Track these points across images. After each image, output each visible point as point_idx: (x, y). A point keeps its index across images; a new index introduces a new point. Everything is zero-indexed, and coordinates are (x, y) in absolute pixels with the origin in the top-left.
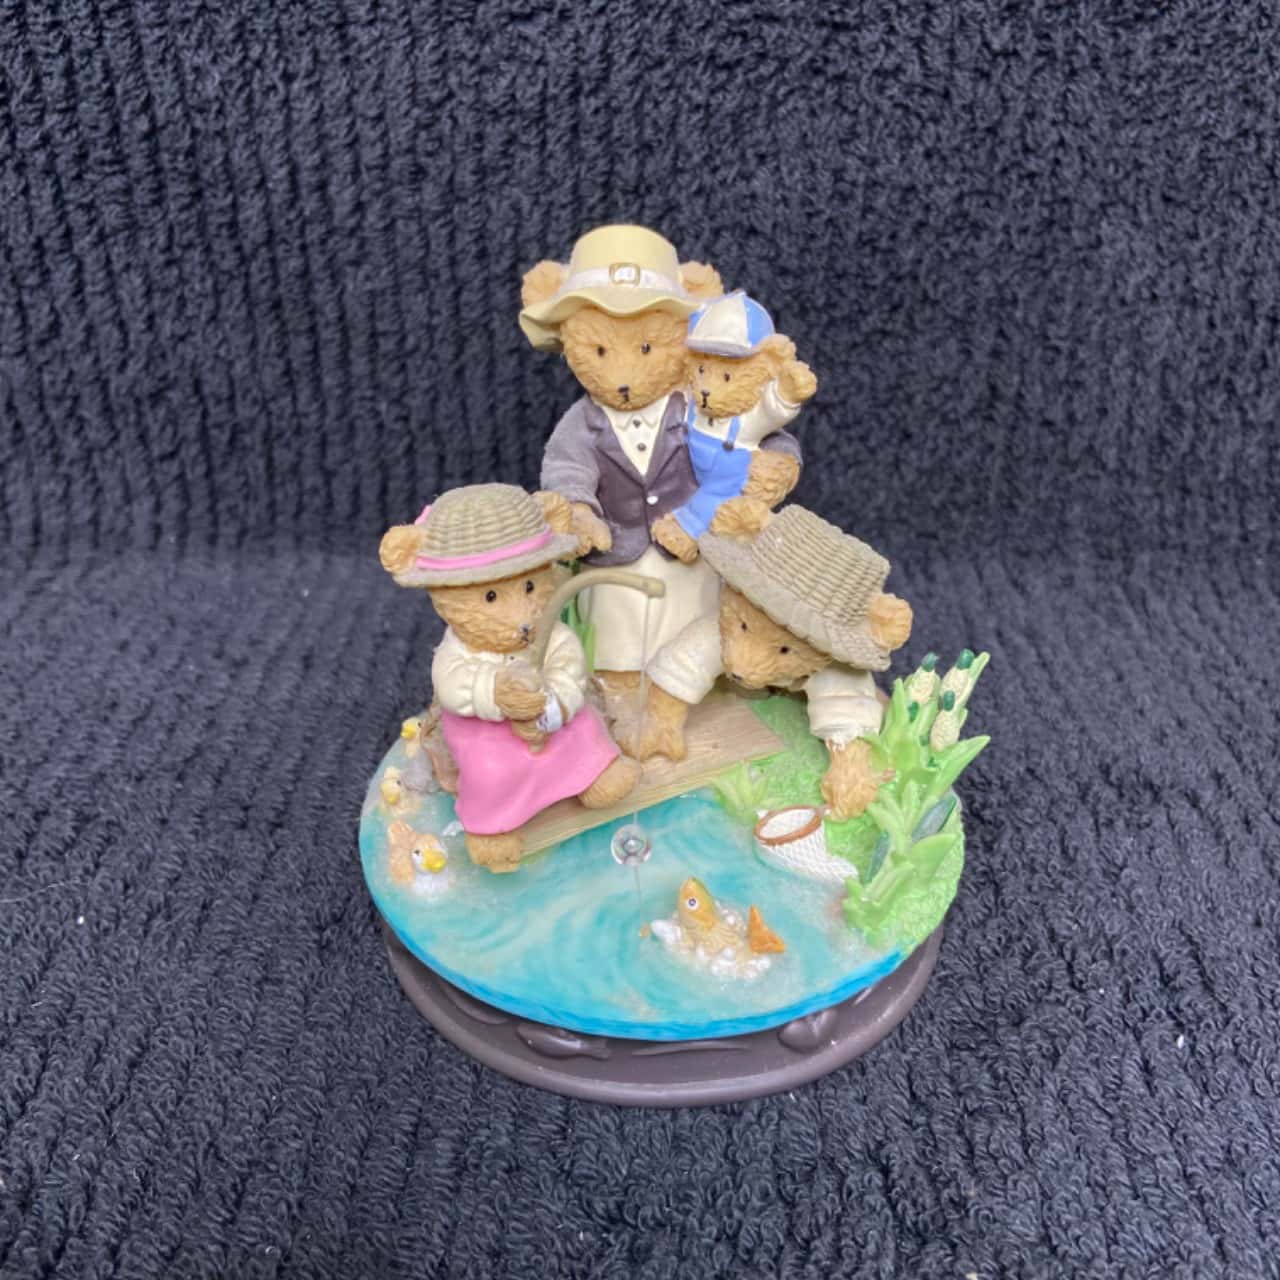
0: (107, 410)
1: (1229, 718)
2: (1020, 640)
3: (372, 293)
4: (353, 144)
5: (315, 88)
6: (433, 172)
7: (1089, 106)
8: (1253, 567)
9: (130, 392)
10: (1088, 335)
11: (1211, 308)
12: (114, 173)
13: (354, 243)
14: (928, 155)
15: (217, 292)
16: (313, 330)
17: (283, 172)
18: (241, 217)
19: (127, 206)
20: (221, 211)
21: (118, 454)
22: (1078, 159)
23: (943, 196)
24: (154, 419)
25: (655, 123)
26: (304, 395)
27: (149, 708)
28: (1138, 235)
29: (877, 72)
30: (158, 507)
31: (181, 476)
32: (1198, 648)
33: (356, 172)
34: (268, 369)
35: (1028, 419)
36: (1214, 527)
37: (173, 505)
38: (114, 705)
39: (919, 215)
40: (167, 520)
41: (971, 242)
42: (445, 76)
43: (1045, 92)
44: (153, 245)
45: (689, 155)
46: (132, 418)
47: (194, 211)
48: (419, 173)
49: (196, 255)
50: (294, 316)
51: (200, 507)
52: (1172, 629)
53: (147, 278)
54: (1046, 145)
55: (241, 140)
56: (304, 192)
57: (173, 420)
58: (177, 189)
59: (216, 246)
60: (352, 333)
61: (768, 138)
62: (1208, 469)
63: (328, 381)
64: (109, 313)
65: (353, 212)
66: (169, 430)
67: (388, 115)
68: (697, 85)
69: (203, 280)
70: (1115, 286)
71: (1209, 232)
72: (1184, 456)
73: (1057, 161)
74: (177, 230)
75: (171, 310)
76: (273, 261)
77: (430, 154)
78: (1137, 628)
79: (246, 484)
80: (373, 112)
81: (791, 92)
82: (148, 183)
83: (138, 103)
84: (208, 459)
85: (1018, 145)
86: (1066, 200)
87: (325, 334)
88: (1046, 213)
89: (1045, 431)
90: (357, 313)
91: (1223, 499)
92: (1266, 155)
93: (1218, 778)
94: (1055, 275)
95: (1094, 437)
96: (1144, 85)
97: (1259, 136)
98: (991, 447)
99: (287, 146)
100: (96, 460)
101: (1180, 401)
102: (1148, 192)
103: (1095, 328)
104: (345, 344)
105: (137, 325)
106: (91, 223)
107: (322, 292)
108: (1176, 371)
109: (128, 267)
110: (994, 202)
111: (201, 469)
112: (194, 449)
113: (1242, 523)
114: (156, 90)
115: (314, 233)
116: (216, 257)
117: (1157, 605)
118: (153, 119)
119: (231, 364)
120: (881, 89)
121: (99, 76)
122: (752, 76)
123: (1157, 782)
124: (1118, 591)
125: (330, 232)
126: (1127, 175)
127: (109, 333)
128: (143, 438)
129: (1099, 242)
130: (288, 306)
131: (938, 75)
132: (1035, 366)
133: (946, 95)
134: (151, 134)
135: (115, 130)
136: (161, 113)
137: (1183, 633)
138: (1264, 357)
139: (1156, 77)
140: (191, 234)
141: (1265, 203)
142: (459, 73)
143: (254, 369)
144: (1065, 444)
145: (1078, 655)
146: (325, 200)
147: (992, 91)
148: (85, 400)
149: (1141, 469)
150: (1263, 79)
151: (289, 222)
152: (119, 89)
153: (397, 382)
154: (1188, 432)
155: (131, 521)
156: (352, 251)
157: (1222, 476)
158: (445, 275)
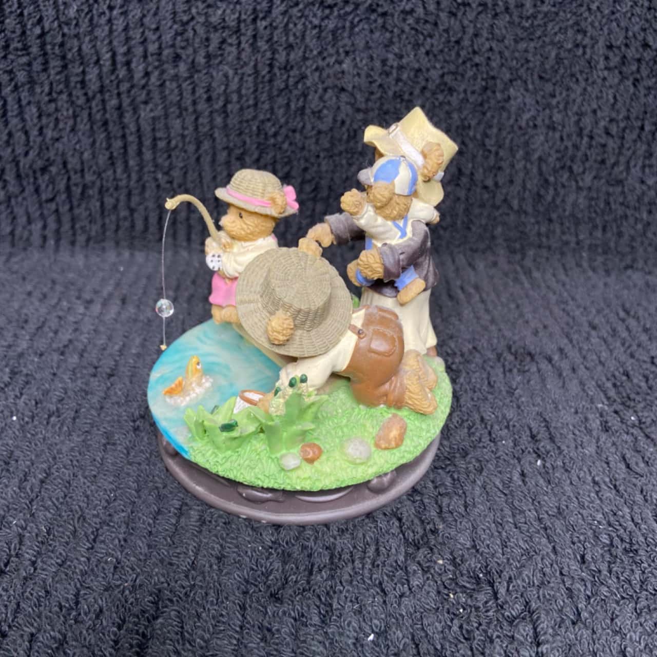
0: (18, 176)
1: (568, 324)
2: (472, 291)
3: (154, 118)
4: (144, 42)
5: (125, 14)
6: (184, 57)
7: (504, 31)
8: (581, 257)
9: (31, 167)
10: (504, 144)
11: (562, 131)
12: (23, 55)
13: (145, 92)
14: (427, 53)
15: (75, 116)
16: (124, 136)
17: (108, 55)
18: (87, 78)
19: (29, 72)
20: (77, 75)
21: (24, 199)
22: (498, 57)
23: (434, 74)
24: (43, 180)
25: (294, 35)
26: (119, 170)
27: (44, 323)
28: (527, 95)
29: (403, 12)
30: (45, 227)
31: (57, 211)
32: (555, 293)
33: (145, 57)
34: (101, 156)
35: (476, 185)
36: (564, 238)
37: (52, 225)
38: (26, 321)
39: (423, 83)
40: (49, 233)
41: (449, 98)
42: (190, 9)
43: (483, 24)
44: (42, 92)
45: (311, 51)
46: (32, 180)
47: (63, 75)
48: (177, 58)
49: (64, 97)
50: (114, 129)
51: (66, 226)
52: (543, 285)
53: (39, 108)
54: (483, 50)
55: (87, 39)
56: (119, 66)
57: (52, 181)
58: (55, 63)
59: (74, 93)
60: (144, 139)
61: (350, 43)
62: (560, 210)
63: (132, 163)
64: (20, 126)
65: (143, 77)
66: (51, 187)
67: (161, 28)
68: (315, 15)
69: (68, 110)
70: (517, 120)
71: (561, 94)
72: (549, 204)
73: (489, 58)
74: (54, 85)
75: (52, 125)
76: (103, 101)
77: (183, 48)
78: (527, 285)
79: (90, 215)
80: (154, 26)
81: (361, 20)
82: (40, 60)
83: (35, 20)
84: (71, 202)
85: (470, 50)
86: (493, 78)
87: (131, 138)
88: (484, 83)
89: (484, 191)
90: (146, 128)
91: (567, 224)
92: (587, 56)
93: (561, 350)
94: (489, 114)
95: (507, 194)
96: (530, 21)
97: (584, 47)
98: (459, 199)
99: (111, 42)
100: (13, 201)
101: (548, 177)
102: (532, 74)
103: (507, 141)
104: (140, 144)
105: (34, 132)
106: (11, 80)
107: (128, 117)
108: (545, 162)
109: (29, 103)
110: (459, 78)
111: (67, 207)
112: (64, 196)
113: (577, 235)
114: (44, 13)
115: (124, 87)
116: (74, 99)
117: (536, 274)
118: (43, 28)
119: (82, 153)
120: (404, 20)
121: (16, 6)
122: (342, 12)
123: (533, 352)
124: (518, 268)
125: (132, 87)
126: (522, 65)
127: (19, 136)
128: (37, 191)
129: (509, 98)
130: (111, 125)
131: (432, 14)
132: (479, 159)
133: (436, 24)
134: (42, 35)
135: (24, 33)
136: (47, 26)
137: (548, 287)
138: (586, 155)
139: (535, 17)
140: (61, 86)
141: (587, 80)
142: (197, 7)
143: (94, 156)
144: (494, 197)
145: (498, 296)
146: (130, 70)
147: (458, 23)
148: (7, 171)
149: (530, 209)
150: (586, 19)
151: (111, 81)
152: (26, 13)
153: (167, 164)
154: (551, 191)
155: (31, 233)
156: (143, 97)
157: (567, 213)
158: (191, 109)
